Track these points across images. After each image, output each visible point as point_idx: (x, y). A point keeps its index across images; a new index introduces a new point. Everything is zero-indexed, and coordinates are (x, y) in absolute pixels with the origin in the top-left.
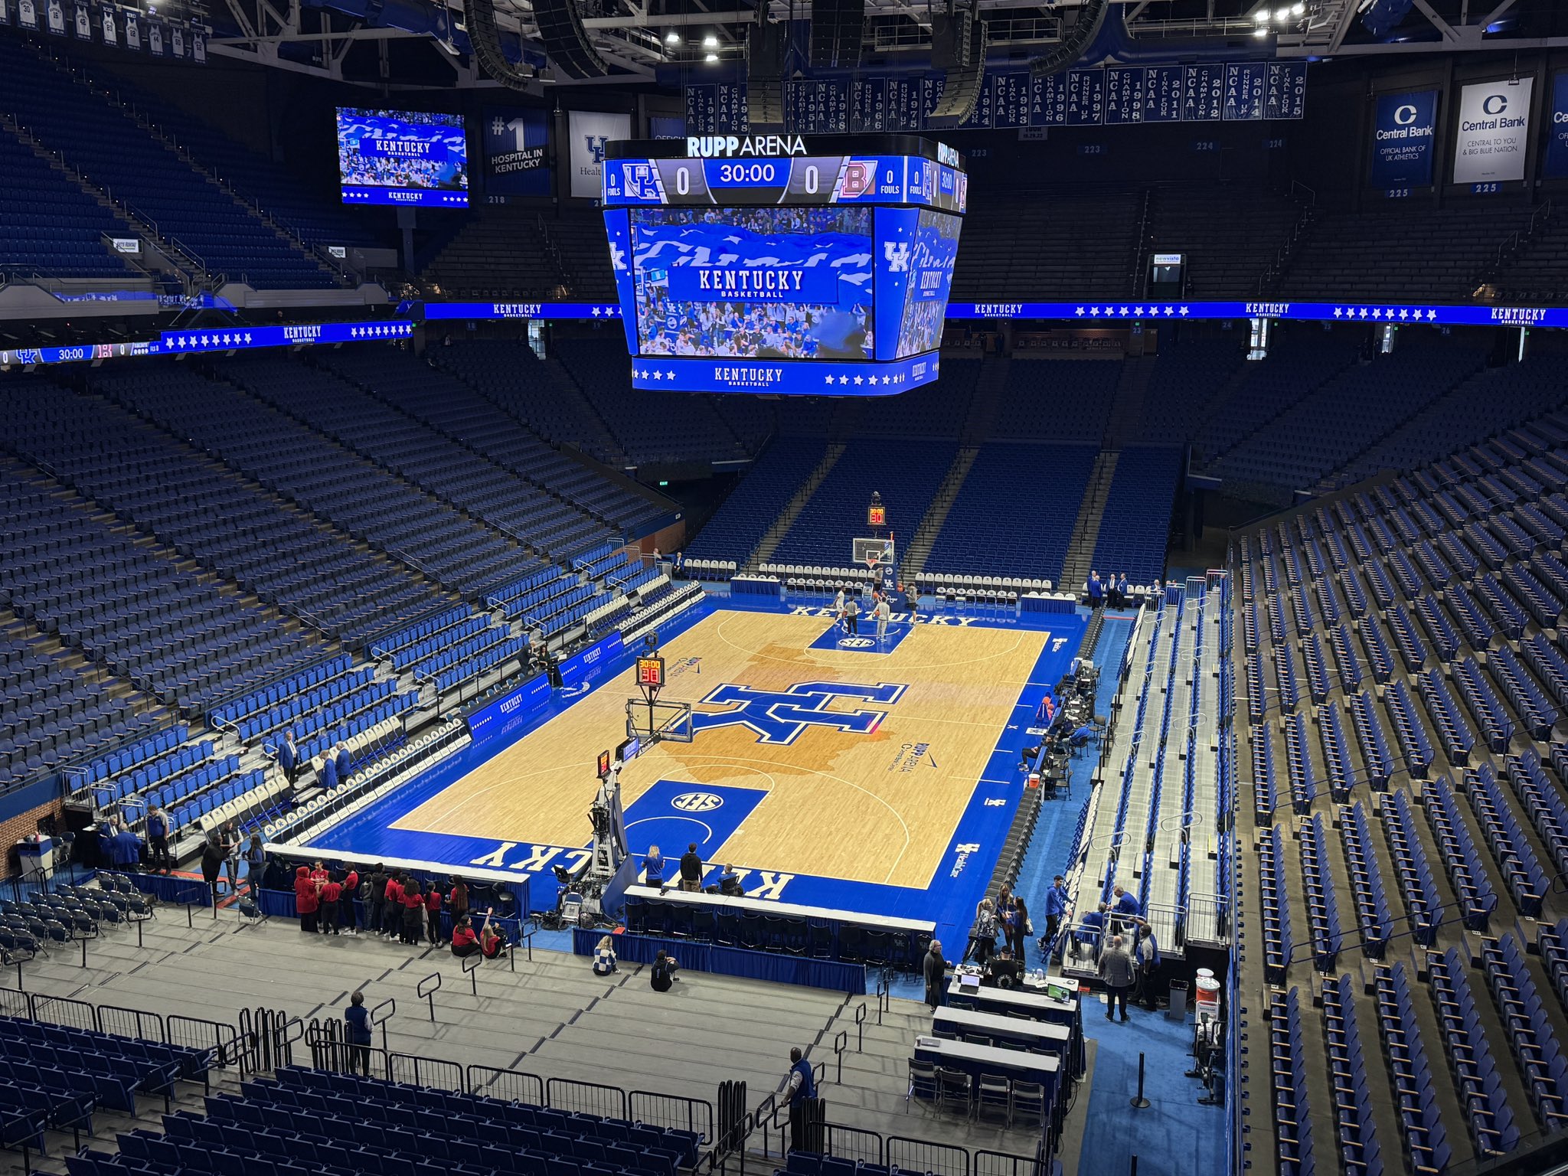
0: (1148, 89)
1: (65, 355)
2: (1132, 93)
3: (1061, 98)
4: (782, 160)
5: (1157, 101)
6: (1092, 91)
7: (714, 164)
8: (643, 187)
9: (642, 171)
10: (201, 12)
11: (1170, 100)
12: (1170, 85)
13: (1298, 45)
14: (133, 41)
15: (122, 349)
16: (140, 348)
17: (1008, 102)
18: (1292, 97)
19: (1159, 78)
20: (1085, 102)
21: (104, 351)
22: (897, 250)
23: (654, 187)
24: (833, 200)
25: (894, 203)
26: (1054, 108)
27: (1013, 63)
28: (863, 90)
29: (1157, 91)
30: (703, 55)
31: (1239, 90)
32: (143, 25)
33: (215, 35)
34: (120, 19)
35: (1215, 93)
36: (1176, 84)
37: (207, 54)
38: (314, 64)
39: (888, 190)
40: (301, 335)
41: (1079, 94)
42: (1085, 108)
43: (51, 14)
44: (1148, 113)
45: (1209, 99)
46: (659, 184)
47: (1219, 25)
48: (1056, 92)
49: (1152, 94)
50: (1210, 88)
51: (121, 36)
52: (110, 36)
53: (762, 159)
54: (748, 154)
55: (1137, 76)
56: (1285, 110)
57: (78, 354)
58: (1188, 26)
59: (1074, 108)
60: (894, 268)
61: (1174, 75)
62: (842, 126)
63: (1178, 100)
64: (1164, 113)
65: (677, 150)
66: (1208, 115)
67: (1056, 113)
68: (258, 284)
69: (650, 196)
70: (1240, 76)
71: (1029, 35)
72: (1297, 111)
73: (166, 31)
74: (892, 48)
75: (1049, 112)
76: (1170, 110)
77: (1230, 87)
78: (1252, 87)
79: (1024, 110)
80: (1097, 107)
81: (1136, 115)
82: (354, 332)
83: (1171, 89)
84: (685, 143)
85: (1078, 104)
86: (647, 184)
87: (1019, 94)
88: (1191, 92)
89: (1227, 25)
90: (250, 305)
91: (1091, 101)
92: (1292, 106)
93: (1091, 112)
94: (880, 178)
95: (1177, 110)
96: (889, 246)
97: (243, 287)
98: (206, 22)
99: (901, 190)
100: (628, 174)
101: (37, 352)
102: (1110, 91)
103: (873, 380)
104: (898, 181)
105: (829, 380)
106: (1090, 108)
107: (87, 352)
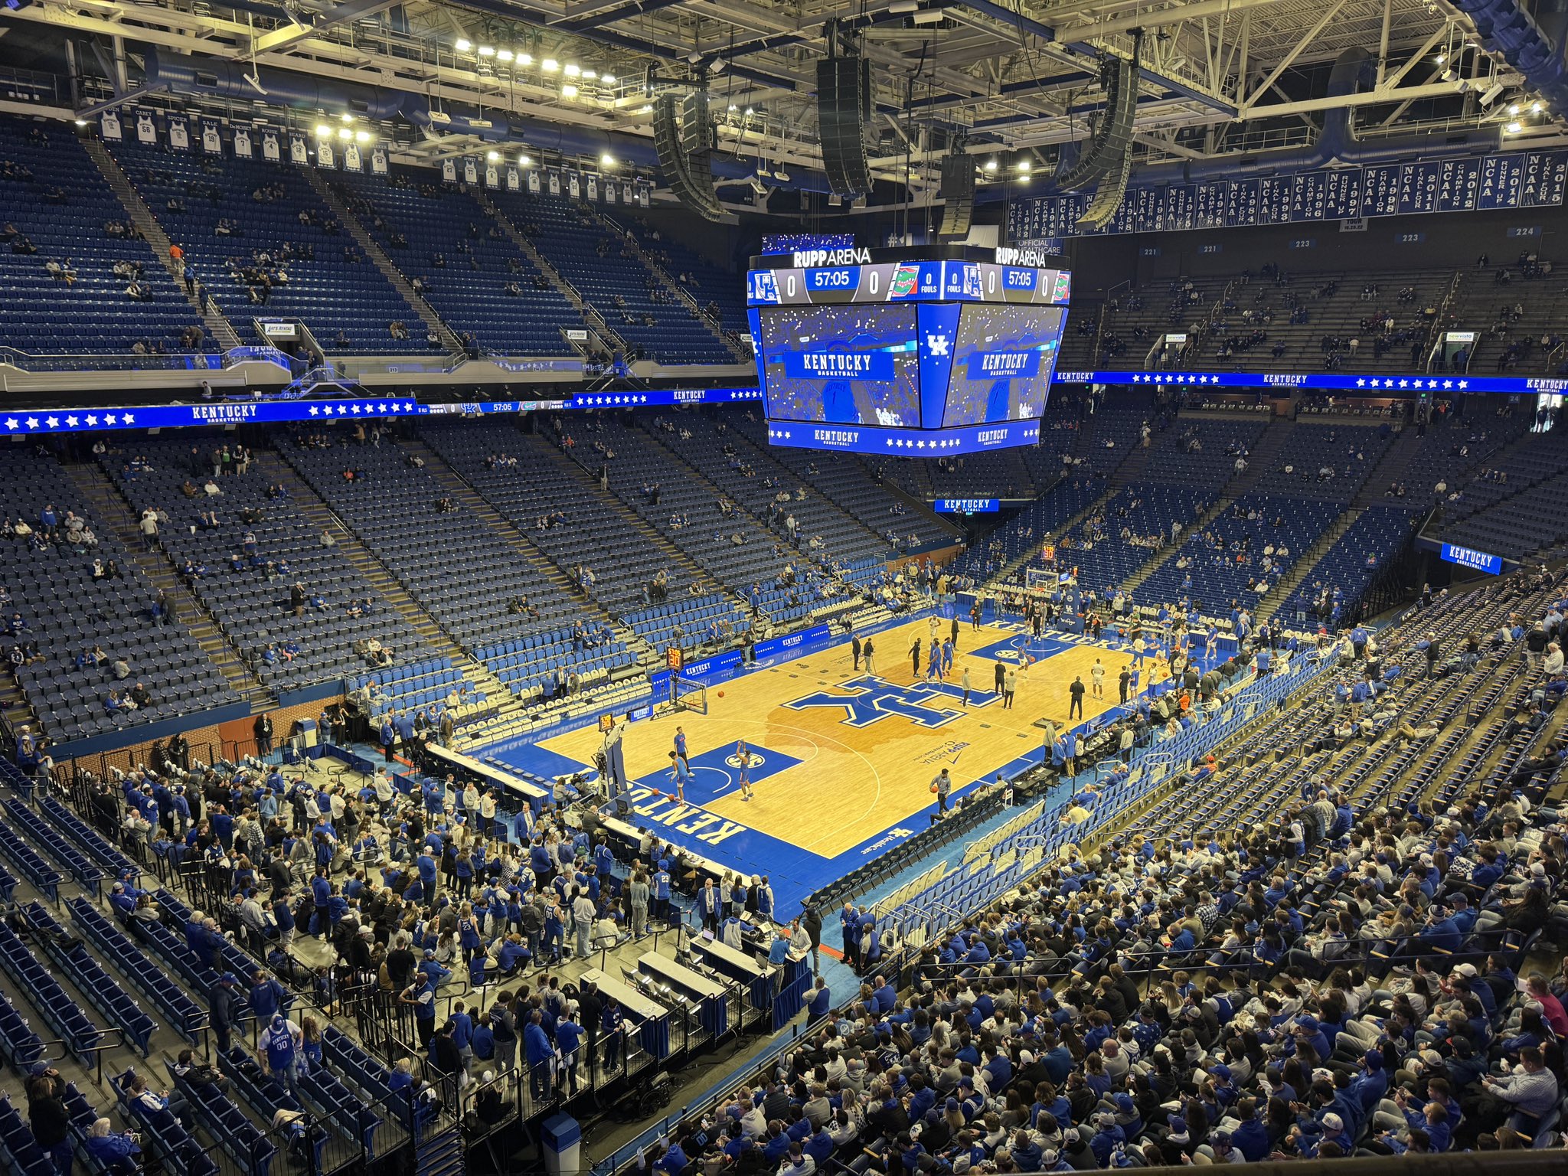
0: (1404, 185)
1: (497, 407)
2: (1388, 188)
3: (1320, 196)
4: (854, 269)
5: (1412, 195)
6: (1350, 189)
7: (811, 272)
8: (767, 291)
9: (766, 279)
10: (647, 171)
11: (1425, 193)
12: (1426, 179)
13: (1556, 135)
14: (592, 195)
15: (543, 404)
16: (557, 405)
17: (1271, 202)
18: (1551, 184)
19: (1415, 174)
20: (1342, 199)
21: (527, 406)
22: (936, 340)
23: (773, 291)
24: (888, 299)
25: (933, 300)
26: (1313, 205)
27: (1243, 170)
28: (1147, 198)
29: (1413, 186)
30: (1016, 177)
31: (1495, 180)
32: (601, 184)
33: (658, 187)
34: (583, 181)
35: (1470, 185)
36: (1432, 178)
37: (651, 200)
38: (746, 203)
39: (926, 289)
40: (688, 397)
41: (1337, 192)
42: (1342, 204)
43: (531, 181)
44: (1403, 206)
45: (1464, 190)
46: (777, 289)
47: (1472, 121)
48: (1316, 191)
49: (1407, 189)
50: (1466, 179)
51: (583, 192)
52: (575, 192)
53: (841, 268)
54: (832, 264)
55: (1393, 173)
56: (1543, 197)
57: (507, 407)
58: (1441, 125)
59: (1332, 204)
60: (934, 353)
61: (1431, 169)
62: (1129, 227)
63: (1433, 193)
64: (1418, 205)
65: (786, 262)
66: (1462, 205)
67: (1315, 209)
68: (661, 360)
69: (771, 298)
70: (1498, 167)
71: (1281, 143)
72: (1556, 198)
73: (619, 187)
74: (1163, 161)
75: (1309, 209)
76: (1424, 202)
77: (1486, 178)
78: (1509, 177)
79: (1285, 208)
80: (1352, 203)
81: (1390, 209)
82: (733, 395)
83: (1426, 183)
84: (792, 257)
85: (1336, 201)
86: (769, 289)
87: (1282, 194)
88: (1447, 185)
89: (1481, 121)
90: (656, 376)
91: (1348, 197)
92: (1550, 193)
93: (1348, 207)
94: (921, 281)
95: (1431, 202)
96: (931, 338)
97: (651, 364)
98: (651, 178)
99: (938, 289)
100: (758, 281)
101: (477, 405)
102: (1367, 188)
103: (933, 444)
104: (936, 282)
105: (890, 442)
106: (1346, 204)
107: (515, 406)
